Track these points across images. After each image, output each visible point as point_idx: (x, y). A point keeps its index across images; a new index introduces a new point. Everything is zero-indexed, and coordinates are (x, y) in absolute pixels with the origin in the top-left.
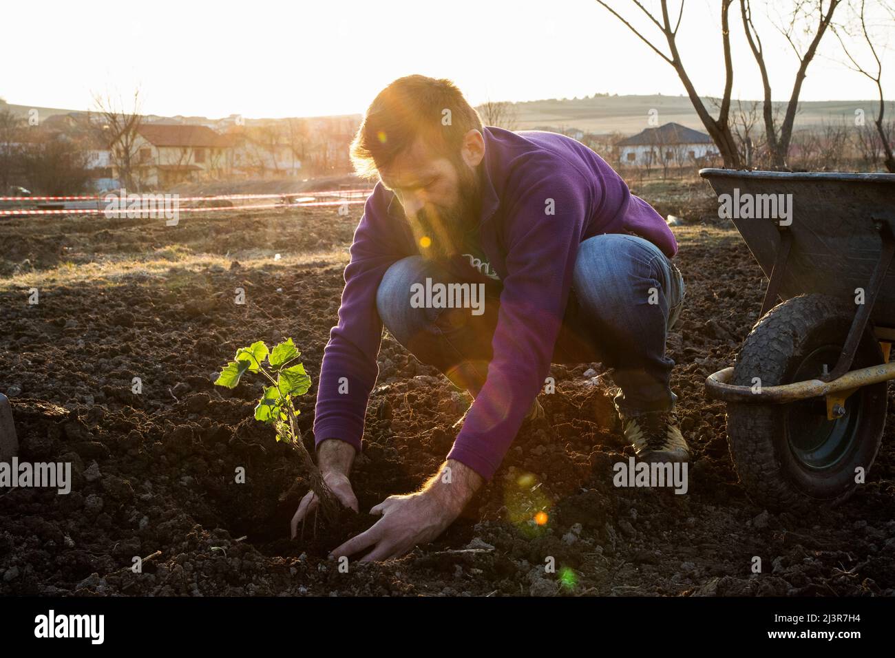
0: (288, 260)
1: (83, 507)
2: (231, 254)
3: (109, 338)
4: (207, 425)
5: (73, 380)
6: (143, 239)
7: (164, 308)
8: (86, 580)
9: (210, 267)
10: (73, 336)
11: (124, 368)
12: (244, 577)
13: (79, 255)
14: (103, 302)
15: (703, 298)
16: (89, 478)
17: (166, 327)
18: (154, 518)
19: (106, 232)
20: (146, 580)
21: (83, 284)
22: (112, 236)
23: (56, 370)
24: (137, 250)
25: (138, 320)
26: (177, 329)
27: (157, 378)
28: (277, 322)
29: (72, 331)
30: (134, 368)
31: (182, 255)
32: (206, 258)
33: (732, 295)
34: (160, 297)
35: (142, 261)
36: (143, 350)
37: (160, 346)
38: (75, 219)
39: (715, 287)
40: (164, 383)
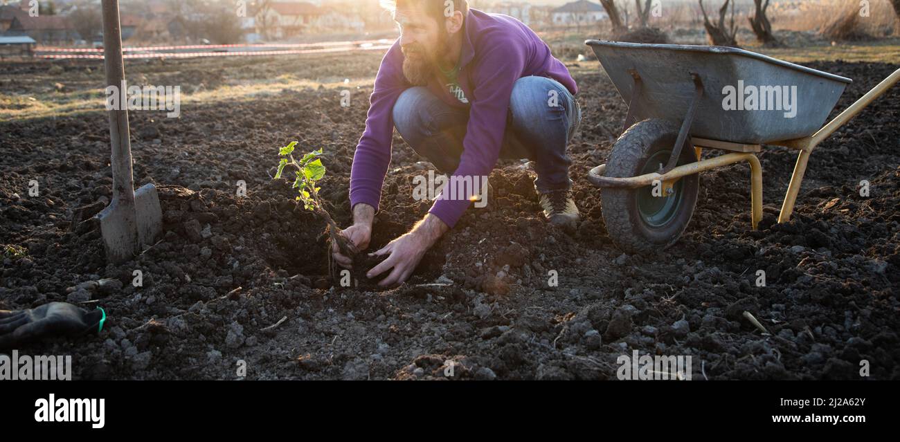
0: (352, 83)
1: (199, 254)
2: (320, 79)
3: (239, 135)
4: (281, 200)
5: (210, 165)
6: (269, 71)
7: (274, 116)
8: (195, 305)
9: (306, 88)
10: (218, 134)
11: (241, 158)
12: (294, 302)
13: (232, 81)
14: (240, 111)
15: (595, 110)
16: (205, 236)
17: (274, 128)
18: (242, 262)
19: (248, 68)
20: (232, 305)
21: (232, 99)
22: (251, 70)
23: (201, 159)
24: (265, 78)
25: (257, 124)
26: (280, 130)
27: (261, 164)
28: (338, 126)
29: (218, 131)
30: (248, 157)
31: (290, 80)
32: (304, 83)
33: (613, 107)
34: (273, 108)
35: (267, 84)
36: (255, 145)
37: (265, 142)
38: (232, 59)
39: (603, 102)
40: (265, 167)
